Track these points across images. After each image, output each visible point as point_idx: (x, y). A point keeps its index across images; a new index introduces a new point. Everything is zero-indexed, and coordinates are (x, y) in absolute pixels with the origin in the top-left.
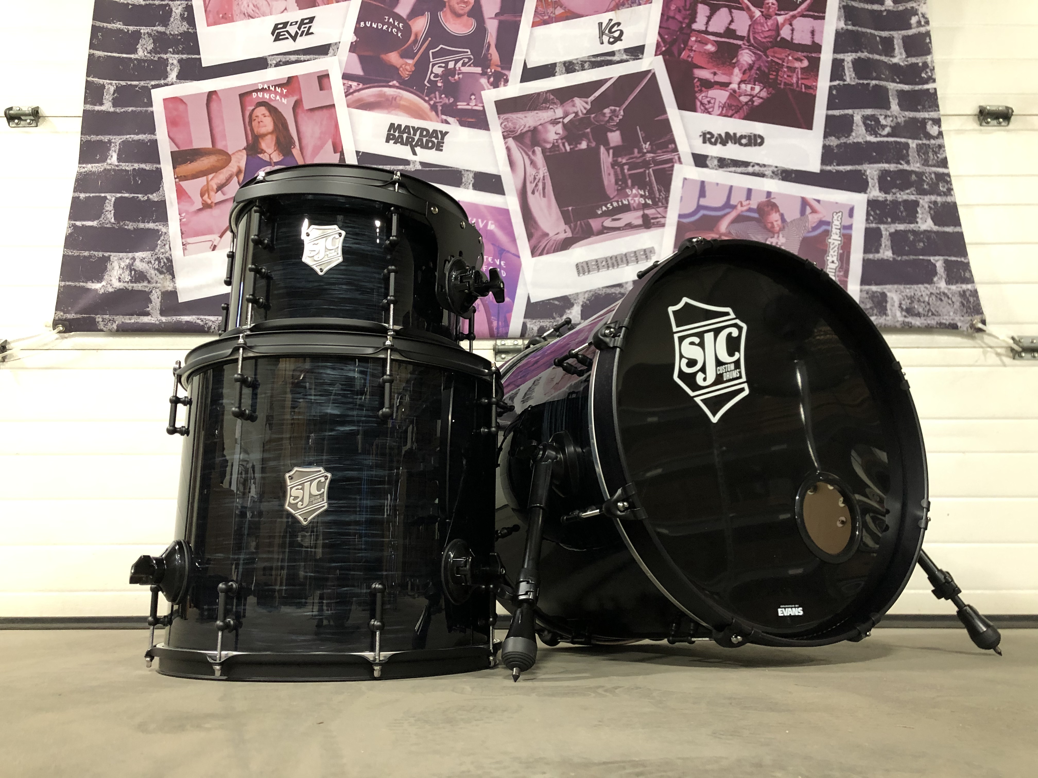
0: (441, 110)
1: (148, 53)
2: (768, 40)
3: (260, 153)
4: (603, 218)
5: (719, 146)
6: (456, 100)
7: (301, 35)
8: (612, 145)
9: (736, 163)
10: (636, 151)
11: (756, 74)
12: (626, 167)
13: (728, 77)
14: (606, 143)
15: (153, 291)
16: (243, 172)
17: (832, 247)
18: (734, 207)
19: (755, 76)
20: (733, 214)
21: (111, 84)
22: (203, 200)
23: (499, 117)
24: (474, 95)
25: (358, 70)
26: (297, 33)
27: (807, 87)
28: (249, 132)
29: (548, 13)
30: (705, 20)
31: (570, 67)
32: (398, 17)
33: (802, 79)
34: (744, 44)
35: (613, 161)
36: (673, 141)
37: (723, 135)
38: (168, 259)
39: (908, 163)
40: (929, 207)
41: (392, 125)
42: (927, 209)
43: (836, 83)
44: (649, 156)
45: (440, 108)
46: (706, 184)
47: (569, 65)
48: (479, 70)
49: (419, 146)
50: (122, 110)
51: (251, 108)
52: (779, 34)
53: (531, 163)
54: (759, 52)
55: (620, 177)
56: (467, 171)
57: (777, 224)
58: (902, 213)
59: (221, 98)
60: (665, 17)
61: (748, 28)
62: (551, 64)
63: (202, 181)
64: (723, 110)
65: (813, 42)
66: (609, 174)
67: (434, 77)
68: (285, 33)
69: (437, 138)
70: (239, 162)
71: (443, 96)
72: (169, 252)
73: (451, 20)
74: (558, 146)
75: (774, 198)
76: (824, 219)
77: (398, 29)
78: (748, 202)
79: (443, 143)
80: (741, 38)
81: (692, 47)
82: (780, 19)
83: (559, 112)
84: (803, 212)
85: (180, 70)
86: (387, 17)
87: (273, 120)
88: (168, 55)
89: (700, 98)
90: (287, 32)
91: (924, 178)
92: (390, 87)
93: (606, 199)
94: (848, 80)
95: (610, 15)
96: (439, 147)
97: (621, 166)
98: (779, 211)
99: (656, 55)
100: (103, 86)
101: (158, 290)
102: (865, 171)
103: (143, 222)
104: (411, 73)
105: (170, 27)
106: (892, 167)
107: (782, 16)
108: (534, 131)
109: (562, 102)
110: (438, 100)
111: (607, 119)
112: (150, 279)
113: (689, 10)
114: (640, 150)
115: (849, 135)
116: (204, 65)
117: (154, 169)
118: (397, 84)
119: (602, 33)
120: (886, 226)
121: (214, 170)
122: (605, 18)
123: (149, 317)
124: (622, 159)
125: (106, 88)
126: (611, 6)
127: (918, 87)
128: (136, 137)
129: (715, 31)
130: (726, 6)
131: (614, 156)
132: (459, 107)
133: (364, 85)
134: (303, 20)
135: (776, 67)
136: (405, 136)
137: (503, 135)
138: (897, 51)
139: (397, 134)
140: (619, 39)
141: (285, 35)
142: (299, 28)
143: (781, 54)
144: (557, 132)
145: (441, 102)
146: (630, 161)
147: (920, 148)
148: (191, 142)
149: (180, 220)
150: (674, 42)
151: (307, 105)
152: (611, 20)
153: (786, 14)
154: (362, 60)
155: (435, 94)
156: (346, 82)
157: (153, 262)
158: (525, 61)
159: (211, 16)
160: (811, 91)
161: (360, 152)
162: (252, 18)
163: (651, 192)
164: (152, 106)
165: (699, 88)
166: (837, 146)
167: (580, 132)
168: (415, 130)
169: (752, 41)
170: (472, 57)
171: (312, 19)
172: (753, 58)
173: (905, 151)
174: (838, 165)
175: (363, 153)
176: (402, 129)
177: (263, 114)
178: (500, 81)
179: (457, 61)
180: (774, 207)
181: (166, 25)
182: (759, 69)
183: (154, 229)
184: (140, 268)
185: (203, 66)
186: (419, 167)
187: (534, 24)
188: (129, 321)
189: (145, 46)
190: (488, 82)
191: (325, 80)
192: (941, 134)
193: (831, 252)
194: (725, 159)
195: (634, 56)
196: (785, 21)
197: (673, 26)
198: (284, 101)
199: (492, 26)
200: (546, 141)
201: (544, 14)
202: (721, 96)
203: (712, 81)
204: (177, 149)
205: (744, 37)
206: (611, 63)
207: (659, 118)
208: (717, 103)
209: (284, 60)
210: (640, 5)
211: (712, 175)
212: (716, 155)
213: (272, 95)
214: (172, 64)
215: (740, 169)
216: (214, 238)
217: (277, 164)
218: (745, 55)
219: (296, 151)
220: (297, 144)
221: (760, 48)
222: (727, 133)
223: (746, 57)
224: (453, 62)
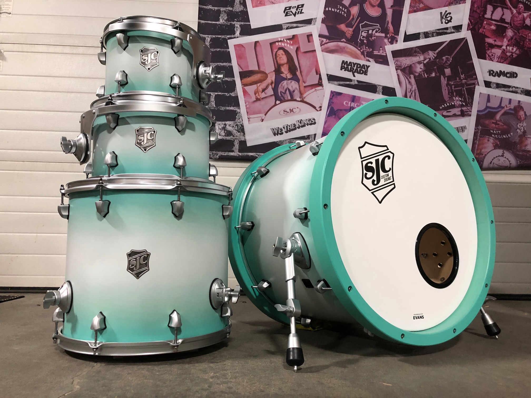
0: (366, 55)
1: (225, 21)
2: (519, 25)
3: (282, 74)
4: (443, 111)
5: (497, 77)
6: (373, 50)
7: (298, 14)
8: (447, 75)
9: (504, 86)
10: (458, 78)
11: (514, 42)
12: (453, 86)
13: (501, 43)
14: (444, 74)
15: (235, 141)
16: (274, 82)
18: (503, 108)
19: (513, 42)
20: (503, 111)
21: (208, 37)
22: (256, 96)
23: (394, 60)
24: (382, 48)
25: (326, 33)
26: (296, 12)
28: (276, 63)
29: (416, 7)
30: (491, 13)
31: (427, 35)
32: (344, 6)
34: (509, 26)
35: (447, 83)
36: (475, 74)
37: (499, 72)
38: (241, 125)
41: (343, 61)
44: (464, 81)
45: (366, 54)
46: (490, 95)
47: (426, 34)
48: (383, 35)
49: (356, 72)
50: (215, 50)
51: (276, 50)
52: (524, 22)
53: (409, 82)
54: (515, 31)
55: (450, 91)
56: (379, 85)
57: (523, 116)
59: (261, 45)
60: (472, 11)
61: (510, 18)
62: (418, 33)
63: (254, 87)
64: (498, 59)
66: (445, 90)
67: (362, 38)
68: (290, 12)
69: (365, 68)
70: (272, 78)
71: (367, 47)
72: (242, 122)
73: (369, 8)
74: (422, 75)
75: (522, 104)
77: (344, 12)
78: (509, 105)
79: (368, 71)
80: (507, 23)
81: (484, 27)
82: (525, 15)
83: (422, 58)
85: (241, 30)
86: (339, 6)
87: (287, 56)
88: (235, 22)
89: (488, 53)
90: (291, 11)
92: (342, 42)
93: (444, 102)
95: (446, 8)
96: (366, 73)
97: (451, 86)
98: (523, 110)
99: (467, 30)
100: (205, 38)
101: (237, 140)
103: (228, 107)
104: (351, 35)
105: (235, 8)
107: (526, 14)
108: (410, 67)
109: (423, 53)
110: (365, 50)
111: (444, 62)
112: (234, 135)
113: (483, 7)
114: (460, 78)
117: (232, 80)
119: (442, 18)
121: (260, 81)
122: (443, 10)
123: (234, 153)
124: (451, 82)
125: (206, 39)
126: (446, 5)
128: (222, 64)
129: (495, 19)
130: (500, 7)
131: (447, 81)
132: (375, 53)
133: (329, 40)
134: (298, 6)
135: (523, 39)
136: (349, 67)
137: (396, 68)
139: (346, 66)
140: (450, 21)
141: (290, 13)
142: (297, 10)
143: (526, 32)
144: (421, 68)
145: (366, 51)
146: (455, 83)
148: (248, 66)
149: (246, 106)
150: (476, 24)
151: (302, 50)
152: (446, 11)
153: (528, 13)
154: (328, 28)
155: (363, 46)
156: (320, 38)
157: (235, 126)
158: (405, 31)
161: (328, 74)
162: (274, 4)
163: (465, 99)
164: (228, 48)
165: (488, 48)
167: (432, 68)
168: (354, 64)
169: (513, 25)
170: (380, 28)
171: (302, 5)
172: (513, 34)
175: (330, 75)
176: (348, 63)
177: (282, 54)
178: (394, 41)
179: (373, 30)
180: (522, 108)
181: (232, 7)
182: (515, 39)
183: (234, 110)
184: (229, 129)
185: (252, 28)
186: (357, 83)
187: (410, 12)
188: (223, 154)
189: (223, 17)
190: (388, 41)
191: (310, 38)
194: (499, 84)
195: (456, 30)
196: (527, 16)
197: (476, 15)
198: (292, 47)
199: (389, 12)
200: (416, 72)
201: (414, 7)
202: (498, 52)
203: (494, 44)
204: (242, 71)
205: (509, 23)
206: (446, 33)
207: (469, 62)
208: (496, 56)
209: (291, 26)
210: (460, 4)
211: (492, 92)
212: (495, 82)
213: (286, 44)
214: (237, 27)
215: (506, 89)
216: (262, 115)
217: (289, 79)
218: (509, 32)
219: (298, 73)
220: (299, 69)
221: (516, 29)
222: (500, 71)
223: (510, 33)
224: (371, 31)
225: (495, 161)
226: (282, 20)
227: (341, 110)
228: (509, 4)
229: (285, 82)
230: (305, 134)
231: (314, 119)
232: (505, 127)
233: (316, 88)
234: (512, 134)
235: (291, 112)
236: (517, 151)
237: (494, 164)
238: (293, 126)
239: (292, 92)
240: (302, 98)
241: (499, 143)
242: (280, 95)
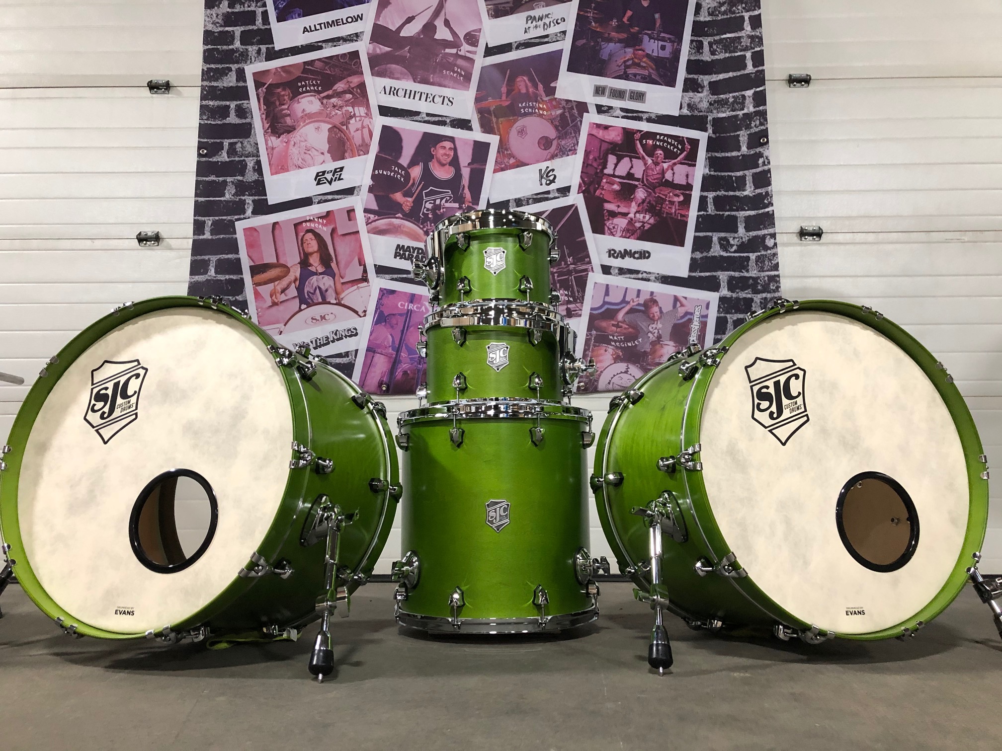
1: (232, 196)
2: (656, 181)
3: (309, 266)
5: (619, 259)
7: (335, 181)
9: (631, 272)
10: (563, 263)
11: (647, 206)
12: (556, 275)
16: (299, 279)
17: (693, 330)
18: (628, 303)
19: (646, 207)
20: (628, 308)
21: (209, 220)
25: (374, 206)
26: (332, 179)
27: (682, 216)
28: (301, 251)
29: (504, 163)
30: (614, 166)
31: (519, 203)
33: (679, 209)
34: (639, 184)
36: (588, 256)
37: (623, 252)
39: (747, 271)
40: (761, 302)
41: (398, 246)
42: (759, 304)
43: (702, 213)
44: (572, 267)
46: (610, 286)
47: (519, 201)
48: (456, 205)
50: (217, 238)
51: (302, 234)
52: (664, 177)
54: (650, 190)
55: (552, 282)
57: (657, 314)
58: (742, 306)
59: (282, 227)
60: (586, 165)
61: (642, 172)
62: (507, 200)
63: (270, 286)
64: (623, 233)
65: (687, 183)
67: (426, 211)
70: (296, 273)
71: (433, 224)
73: (437, 168)
76: (689, 311)
77: (401, 175)
78: (637, 299)
80: (638, 180)
81: (603, 187)
82: (665, 165)
84: (674, 306)
85: (254, 208)
87: (318, 242)
88: (246, 197)
89: (608, 224)
90: (325, 178)
91: (759, 281)
92: (397, 218)
94: (710, 212)
95: (548, 163)
98: (658, 305)
99: (578, 193)
100: (205, 222)
102: (719, 276)
104: (410, 208)
105: (246, 176)
106: (737, 274)
110: (429, 228)
113: (601, 159)
114: (566, 263)
115: (709, 251)
116: (270, 203)
117: (239, 279)
118: (401, 216)
119: (541, 177)
120: (731, 315)
121: (279, 278)
122: (543, 165)
124: (554, 268)
126: (548, 157)
127: (761, 211)
128: (226, 256)
129: (620, 175)
130: (628, 156)
133: (378, 216)
134: (336, 169)
135: (660, 201)
136: (407, 253)
138: (747, 185)
139: (401, 252)
140: (553, 181)
141: (323, 180)
142: (333, 175)
143: (666, 191)
146: (559, 270)
147: (758, 259)
148: (262, 258)
149: (258, 314)
150: (591, 183)
151: (340, 231)
152: (548, 167)
153: (670, 162)
154: (377, 198)
156: (366, 214)
158: (488, 198)
159: (273, 167)
160: (685, 219)
161: (376, 265)
162: (302, 168)
163: (572, 292)
164: (236, 234)
166: (700, 258)
168: (414, 249)
169: (645, 182)
170: (452, 195)
171: (342, 169)
172: (646, 195)
173: (746, 263)
174: (700, 272)
175: (379, 265)
176: (405, 248)
177: (311, 238)
179: (442, 199)
180: (655, 302)
181: (243, 175)
182: (649, 202)
187: (495, 171)
189: (230, 191)
191: (352, 214)
192: (775, 244)
193: (693, 334)
194: (623, 268)
195: (563, 193)
196: (669, 167)
197: (591, 171)
198: (325, 229)
199: (466, 172)
201: (501, 163)
202: (621, 222)
203: (617, 212)
204: (253, 264)
205: (640, 179)
206: (547, 199)
207: (579, 239)
208: (619, 228)
209: (324, 198)
210: (568, 155)
211: (614, 280)
212: (617, 266)
213: (316, 225)
214: (248, 203)
215: (633, 276)
216: (281, 326)
217: (321, 274)
218: (640, 192)
219: (334, 265)
220: (334, 259)
221: (651, 187)
222: (625, 250)
223: (640, 194)
224: (439, 200)
225: (616, 380)
226: (314, 190)
227: (394, 315)
228: (642, 152)
229: (314, 278)
230: (343, 351)
231: (355, 329)
232: (630, 330)
233: (359, 285)
234: (640, 340)
235: (322, 320)
236: (648, 364)
237: (614, 385)
238: (325, 339)
239: (324, 292)
240: (339, 300)
241: (621, 354)
242: (307, 297)
